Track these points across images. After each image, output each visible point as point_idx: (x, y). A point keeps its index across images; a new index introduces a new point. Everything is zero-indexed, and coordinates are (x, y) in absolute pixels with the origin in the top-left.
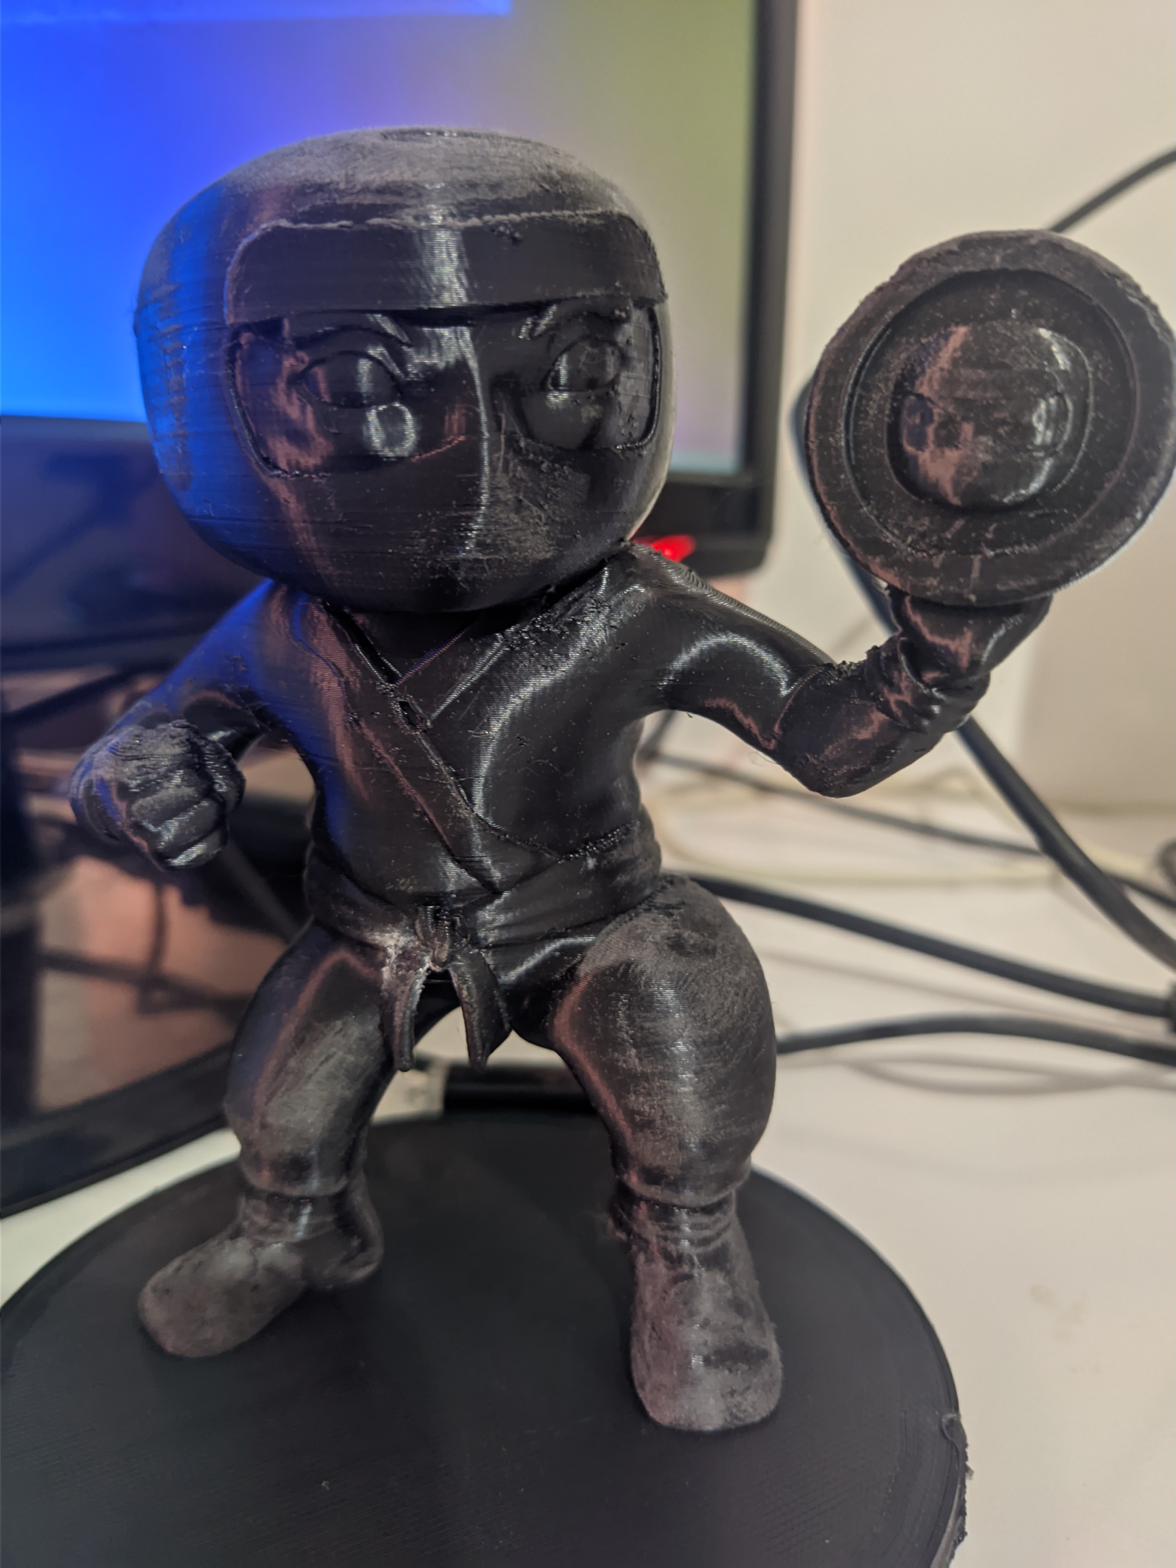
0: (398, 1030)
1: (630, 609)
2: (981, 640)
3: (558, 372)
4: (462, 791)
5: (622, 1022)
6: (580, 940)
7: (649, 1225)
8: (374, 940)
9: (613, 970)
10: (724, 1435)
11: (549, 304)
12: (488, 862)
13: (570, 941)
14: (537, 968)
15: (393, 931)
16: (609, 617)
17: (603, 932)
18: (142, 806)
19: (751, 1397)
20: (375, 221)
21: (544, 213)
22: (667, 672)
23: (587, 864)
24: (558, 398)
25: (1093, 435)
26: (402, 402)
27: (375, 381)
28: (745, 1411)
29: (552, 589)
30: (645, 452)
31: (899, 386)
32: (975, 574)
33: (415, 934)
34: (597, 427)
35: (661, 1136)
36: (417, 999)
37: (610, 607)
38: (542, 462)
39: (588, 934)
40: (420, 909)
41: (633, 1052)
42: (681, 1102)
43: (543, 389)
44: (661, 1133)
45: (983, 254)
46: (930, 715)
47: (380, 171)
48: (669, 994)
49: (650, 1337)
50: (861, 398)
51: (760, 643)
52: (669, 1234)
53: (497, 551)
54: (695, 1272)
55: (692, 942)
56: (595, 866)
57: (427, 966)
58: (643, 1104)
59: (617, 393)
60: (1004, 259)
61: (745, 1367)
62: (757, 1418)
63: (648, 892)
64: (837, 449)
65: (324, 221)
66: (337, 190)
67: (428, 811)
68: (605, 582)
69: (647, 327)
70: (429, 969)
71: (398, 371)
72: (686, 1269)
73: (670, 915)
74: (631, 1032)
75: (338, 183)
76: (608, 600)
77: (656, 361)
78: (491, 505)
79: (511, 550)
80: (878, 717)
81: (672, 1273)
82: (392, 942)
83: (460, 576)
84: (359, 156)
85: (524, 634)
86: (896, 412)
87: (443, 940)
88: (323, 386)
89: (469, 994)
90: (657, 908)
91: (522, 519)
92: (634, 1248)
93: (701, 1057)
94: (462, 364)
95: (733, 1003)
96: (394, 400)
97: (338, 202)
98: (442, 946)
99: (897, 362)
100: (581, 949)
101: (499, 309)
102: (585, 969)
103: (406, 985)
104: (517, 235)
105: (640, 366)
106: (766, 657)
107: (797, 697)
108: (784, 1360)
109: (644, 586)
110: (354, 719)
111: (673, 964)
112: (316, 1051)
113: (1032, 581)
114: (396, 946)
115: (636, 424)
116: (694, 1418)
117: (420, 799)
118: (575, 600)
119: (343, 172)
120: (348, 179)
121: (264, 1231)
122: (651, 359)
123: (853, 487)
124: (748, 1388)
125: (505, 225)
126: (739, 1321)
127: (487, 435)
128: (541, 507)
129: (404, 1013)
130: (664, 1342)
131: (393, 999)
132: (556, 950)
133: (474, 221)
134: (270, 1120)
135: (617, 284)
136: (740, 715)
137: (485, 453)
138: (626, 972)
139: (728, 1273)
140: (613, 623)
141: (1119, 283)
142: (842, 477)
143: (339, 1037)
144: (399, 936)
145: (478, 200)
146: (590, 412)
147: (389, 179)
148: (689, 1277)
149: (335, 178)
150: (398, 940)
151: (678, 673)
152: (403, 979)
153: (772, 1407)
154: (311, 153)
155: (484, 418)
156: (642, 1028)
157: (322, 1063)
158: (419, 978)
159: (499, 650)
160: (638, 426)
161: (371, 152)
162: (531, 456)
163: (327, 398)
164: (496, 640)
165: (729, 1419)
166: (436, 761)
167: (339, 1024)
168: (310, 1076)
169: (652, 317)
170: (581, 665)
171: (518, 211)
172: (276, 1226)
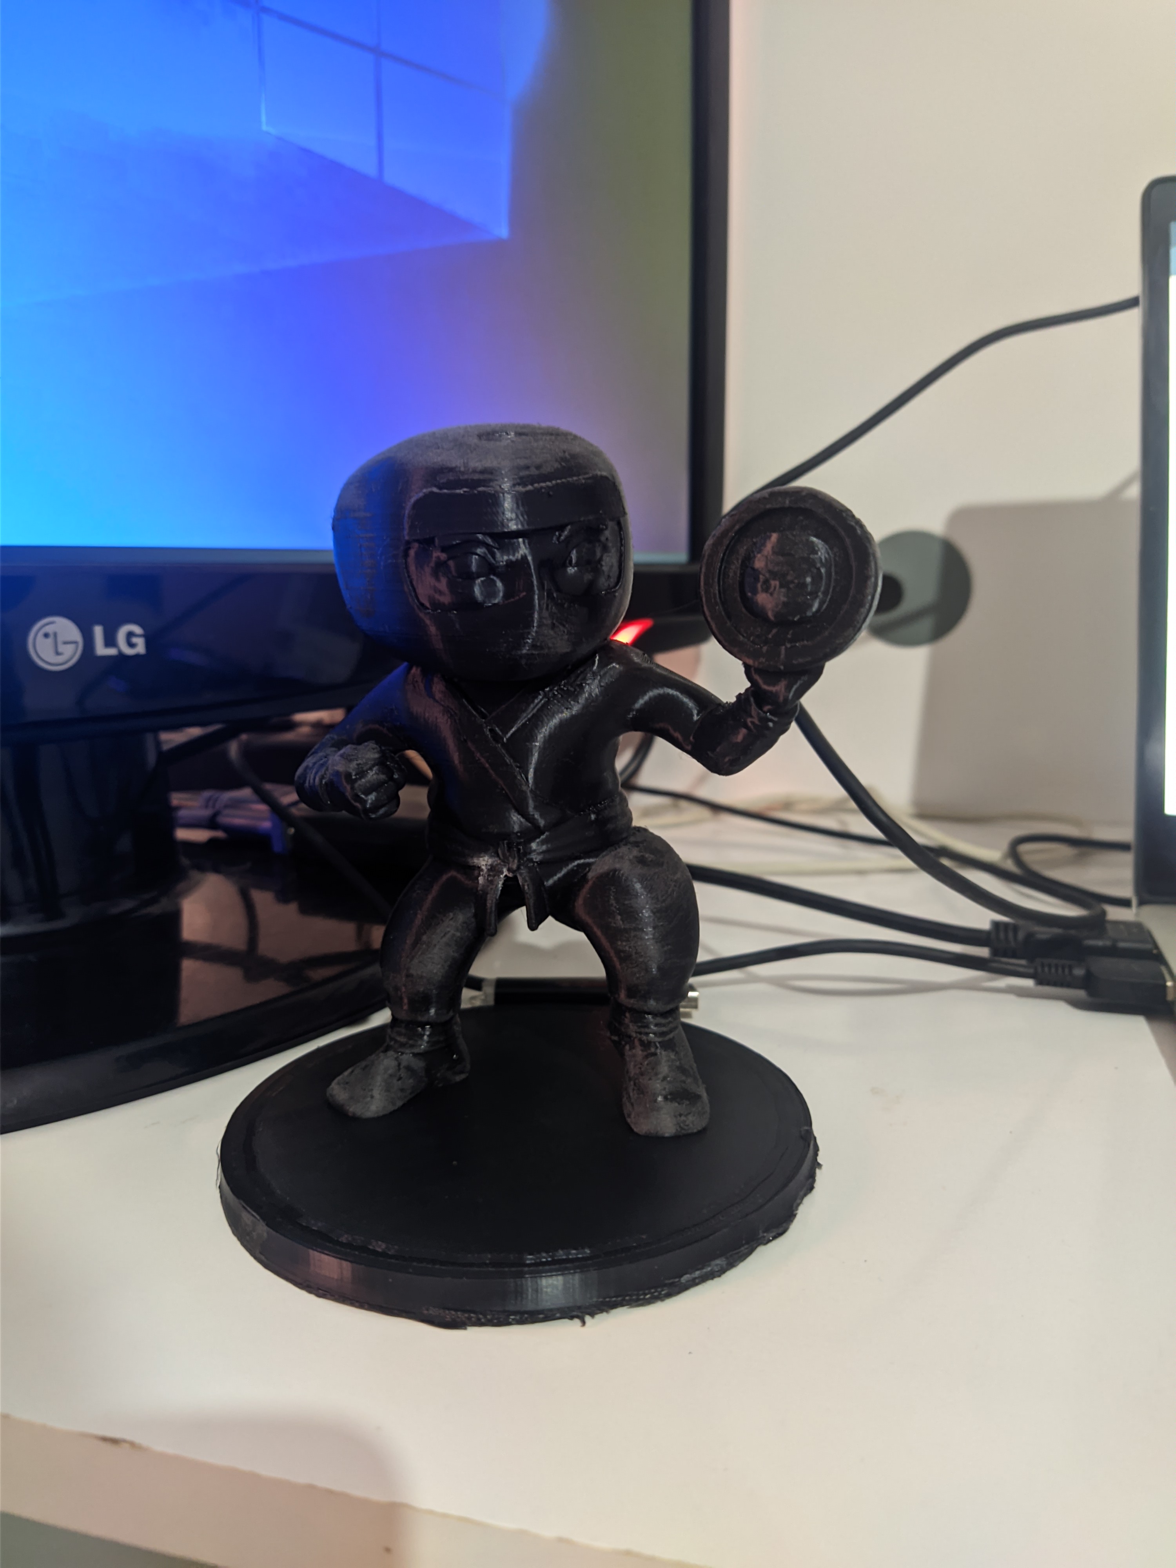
0: (489, 911)
1: (611, 677)
2: (789, 688)
3: (571, 558)
4: (523, 775)
5: (613, 902)
6: (587, 860)
7: (631, 1025)
8: (474, 863)
9: (606, 874)
10: (676, 1138)
11: (567, 525)
12: (537, 816)
13: (582, 861)
14: (565, 876)
15: (485, 856)
16: (600, 681)
17: (601, 856)
18: (360, 785)
19: (690, 1118)
20: (481, 489)
21: (563, 480)
22: (633, 710)
23: (591, 817)
24: (571, 570)
25: (834, 588)
26: (494, 575)
27: (478, 566)
28: (688, 1125)
29: (570, 667)
30: (617, 594)
31: (743, 562)
32: (782, 656)
33: (498, 856)
34: (592, 584)
35: (635, 965)
36: (499, 892)
37: (600, 676)
38: (565, 604)
39: (592, 857)
40: (501, 842)
41: (619, 917)
42: (646, 944)
43: (564, 566)
44: (636, 962)
45: (780, 499)
46: (768, 728)
47: (480, 461)
48: (638, 886)
49: (634, 1090)
50: (725, 568)
51: (682, 693)
52: (643, 1030)
53: (542, 648)
54: (658, 1051)
55: (650, 859)
56: (595, 818)
57: (505, 874)
58: (625, 946)
59: (602, 565)
60: (790, 502)
61: (688, 1102)
62: (695, 1131)
63: (624, 835)
64: (715, 595)
65: (456, 489)
66: (460, 471)
67: (504, 787)
68: (597, 662)
69: (616, 528)
70: (506, 876)
71: (493, 561)
72: (653, 1050)
73: (638, 846)
74: (617, 907)
75: (460, 467)
76: (599, 672)
77: (622, 545)
78: (539, 626)
79: (549, 648)
80: (743, 731)
81: (645, 1053)
82: (484, 863)
83: (523, 662)
84: (469, 451)
85: (555, 691)
86: (742, 575)
87: (514, 858)
88: (453, 569)
89: (528, 888)
90: (630, 843)
91: (555, 632)
92: (623, 1043)
93: (656, 919)
94: (524, 557)
95: (673, 891)
96: (490, 574)
97: (461, 478)
98: (513, 861)
99: (742, 550)
100: (589, 865)
101: (543, 529)
102: (590, 875)
103: (493, 884)
104: (551, 493)
105: (613, 550)
106: (686, 700)
107: (701, 721)
108: (710, 1102)
109: (618, 663)
110: (464, 739)
111: (639, 870)
112: (438, 931)
113: (809, 659)
114: (486, 865)
115: (612, 580)
116: (659, 1129)
117: (501, 782)
118: (582, 672)
119: (462, 461)
120: (466, 465)
121: (403, 1045)
122: (619, 544)
123: (723, 613)
124: (690, 1113)
125: (544, 488)
126: (684, 1078)
127: (537, 592)
128: (564, 626)
129: (492, 901)
130: (641, 1090)
131: (486, 893)
132: (575, 866)
133: (530, 488)
134: (412, 971)
135: (601, 512)
136: (672, 731)
137: (537, 601)
138: (614, 875)
139: (677, 1053)
140: (602, 684)
141: (844, 514)
142: (717, 608)
143: (451, 922)
144: (488, 859)
145: (530, 475)
146: (588, 577)
147: (486, 466)
148: (655, 1054)
149: (458, 464)
150: (487, 862)
151: (638, 711)
152: (491, 882)
153: (704, 1125)
154: (443, 448)
155: (535, 583)
156: (624, 904)
157: (442, 938)
158: (501, 881)
159: (541, 700)
160: (613, 581)
161: (475, 449)
162: (559, 601)
163: (454, 573)
164: (540, 694)
165: (679, 1129)
166: (508, 760)
167: (451, 915)
168: (435, 945)
169: (619, 524)
170: (585, 707)
171: (550, 481)
172: (411, 1042)
